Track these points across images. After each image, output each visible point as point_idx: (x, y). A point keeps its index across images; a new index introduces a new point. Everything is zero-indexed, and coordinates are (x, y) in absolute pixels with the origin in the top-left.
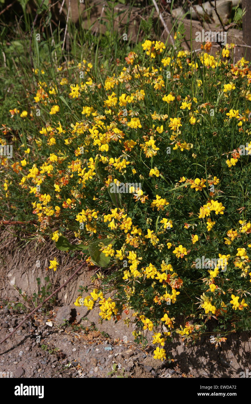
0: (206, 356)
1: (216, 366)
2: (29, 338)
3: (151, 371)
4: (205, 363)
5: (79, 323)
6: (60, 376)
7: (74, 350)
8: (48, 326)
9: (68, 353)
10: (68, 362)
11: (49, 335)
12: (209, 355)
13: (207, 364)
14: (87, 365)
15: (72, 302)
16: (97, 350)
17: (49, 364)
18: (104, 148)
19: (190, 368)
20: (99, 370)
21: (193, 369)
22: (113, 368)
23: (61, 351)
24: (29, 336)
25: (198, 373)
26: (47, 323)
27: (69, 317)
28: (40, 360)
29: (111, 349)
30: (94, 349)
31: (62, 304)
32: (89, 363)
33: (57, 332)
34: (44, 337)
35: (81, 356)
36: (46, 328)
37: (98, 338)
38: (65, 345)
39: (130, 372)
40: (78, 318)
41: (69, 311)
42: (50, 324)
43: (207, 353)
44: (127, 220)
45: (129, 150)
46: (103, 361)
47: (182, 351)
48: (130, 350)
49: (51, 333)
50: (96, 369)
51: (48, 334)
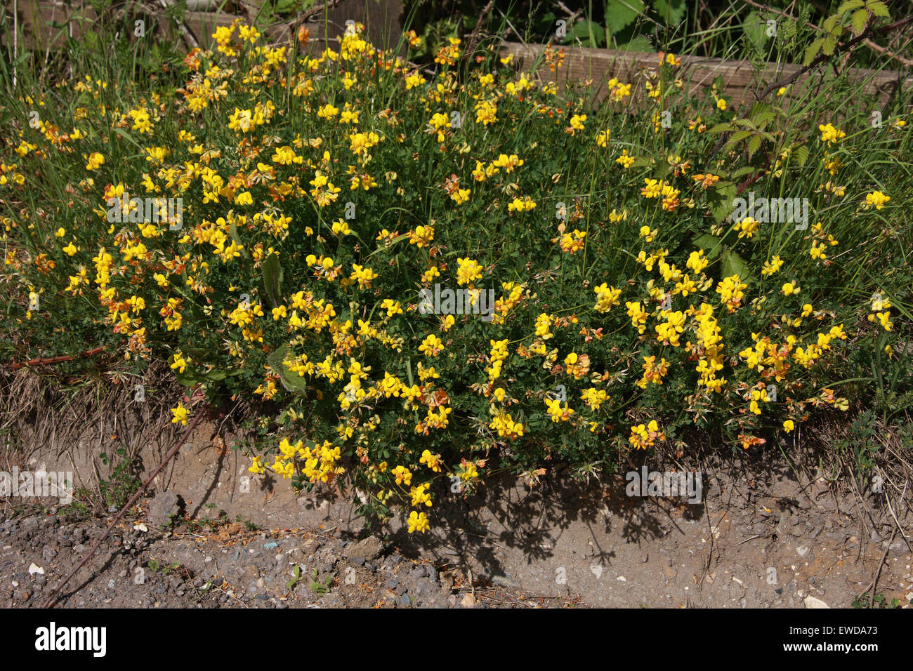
0: (442, 525)
1: (463, 538)
2: (120, 556)
3: (363, 565)
4: (444, 536)
5: (193, 518)
6: (199, 606)
7: (208, 559)
8: (141, 532)
9: (197, 567)
10: (204, 582)
11: (148, 545)
12: (449, 521)
13: (448, 537)
14: (239, 579)
15: (171, 485)
16: (251, 551)
17: (170, 591)
18: (245, 199)
19: (421, 550)
20: (265, 583)
21: (425, 549)
22: (294, 574)
23: (182, 567)
24: (119, 552)
25: (435, 554)
26: (136, 528)
27: (176, 509)
28: (152, 588)
29: (275, 544)
30: (247, 551)
31: (153, 491)
32: (244, 576)
33: (160, 538)
34: (141, 551)
35: (224, 566)
36: (138, 536)
37: (239, 534)
38: (187, 555)
39: (332, 571)
40: (190, 510)
41: (175, 499)
42: (143, 528)
43: (443, 520)
44: (327, 309)
45: (280, 200)
46: (270, 567)
47: (400, 525)
48: (310, 541)
49: (149, 542)
50: (260, 582)
51: (145, 544)
